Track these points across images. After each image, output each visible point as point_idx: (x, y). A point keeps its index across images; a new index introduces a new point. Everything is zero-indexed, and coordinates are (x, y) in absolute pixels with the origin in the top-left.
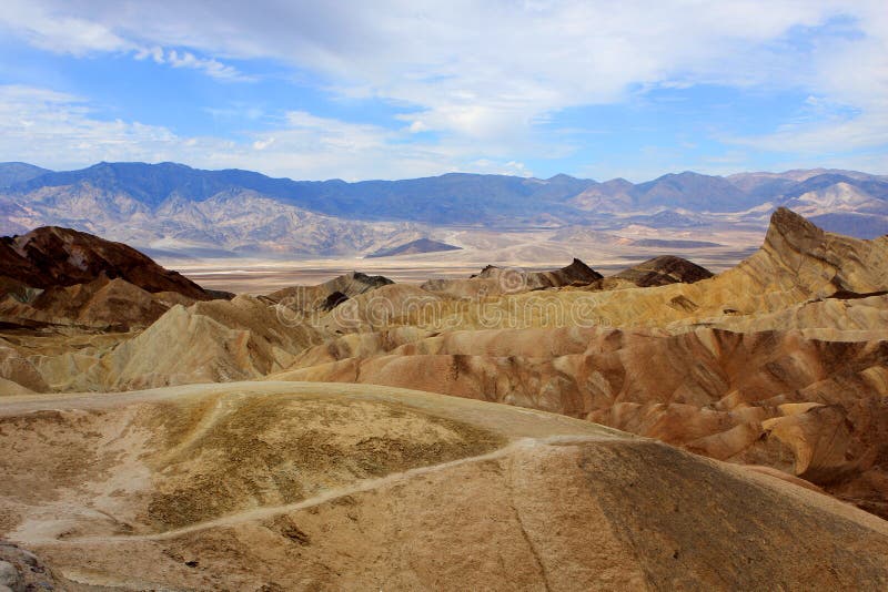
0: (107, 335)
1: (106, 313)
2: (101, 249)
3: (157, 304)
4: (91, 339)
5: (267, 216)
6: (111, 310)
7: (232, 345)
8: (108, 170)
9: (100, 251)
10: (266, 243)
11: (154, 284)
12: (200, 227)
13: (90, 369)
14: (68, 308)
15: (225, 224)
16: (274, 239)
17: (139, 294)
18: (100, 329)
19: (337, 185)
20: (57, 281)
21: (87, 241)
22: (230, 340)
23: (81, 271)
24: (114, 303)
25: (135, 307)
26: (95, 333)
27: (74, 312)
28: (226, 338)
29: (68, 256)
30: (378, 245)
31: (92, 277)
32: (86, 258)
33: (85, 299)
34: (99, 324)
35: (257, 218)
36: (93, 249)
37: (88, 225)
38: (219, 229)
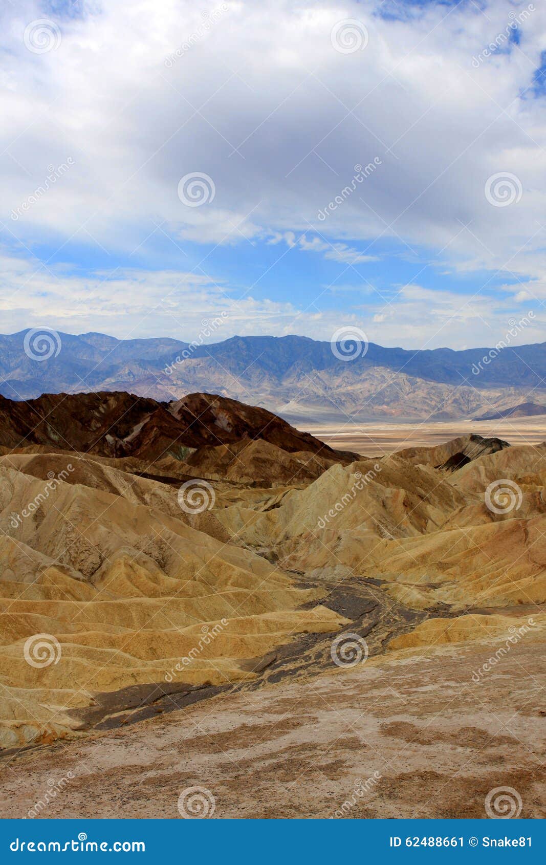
0: (253, 489)
1: (251, 470)
2: (243, 413)
3: (294, 462)
4: (240, 493)
5: (382, 382)
6: (256, 467)
7: (389, 503)
8: (241, 343)
9: (242, 414)
10: (381, 408)
11: (289, 445)
12: (321, 392)
13: (258, 521)
14: (217, 465)
15: (343, 390)
16: (388, 404)
17: (280, 453)
18: (247, 484)
19: (445, 353)
20: (207, 441)
21: (231, 406)
22: (387, 497)
23: (226, 432)
24: (258, 461)
25: (276, 465)
26: (242, 488)
27: (223, 469)
28: (383, 497)
29: (216, 419)
30: (484, 409)
31: (236, 438)
32: (230, 421)
33: (231, 457)
34: (245, 480)
35: (372, 384)
36: (237, 413)
37: (224, 391)
38: (338, 395)
